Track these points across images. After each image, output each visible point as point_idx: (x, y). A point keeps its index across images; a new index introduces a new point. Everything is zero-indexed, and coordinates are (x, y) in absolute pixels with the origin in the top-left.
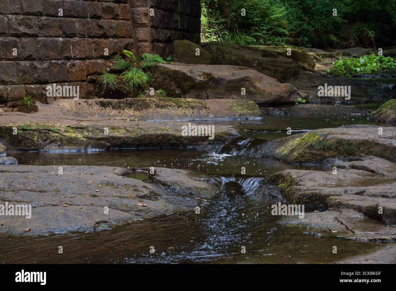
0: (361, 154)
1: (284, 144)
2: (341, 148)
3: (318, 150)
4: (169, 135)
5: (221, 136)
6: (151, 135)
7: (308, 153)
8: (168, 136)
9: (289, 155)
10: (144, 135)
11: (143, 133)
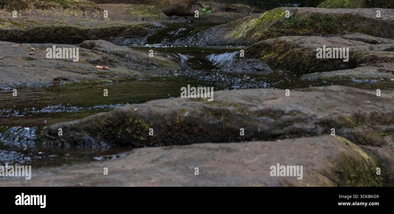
0: (344, 31)
1: (235, 27)
2: (317, 25)
3: (288, 28)
4: (71, 28)
5: (140, 29)
6: (48, 28)
7: (276, 32)
8: (69, 30)
9: (248, 38)
10: (38, 28)
11: (36, 26)
